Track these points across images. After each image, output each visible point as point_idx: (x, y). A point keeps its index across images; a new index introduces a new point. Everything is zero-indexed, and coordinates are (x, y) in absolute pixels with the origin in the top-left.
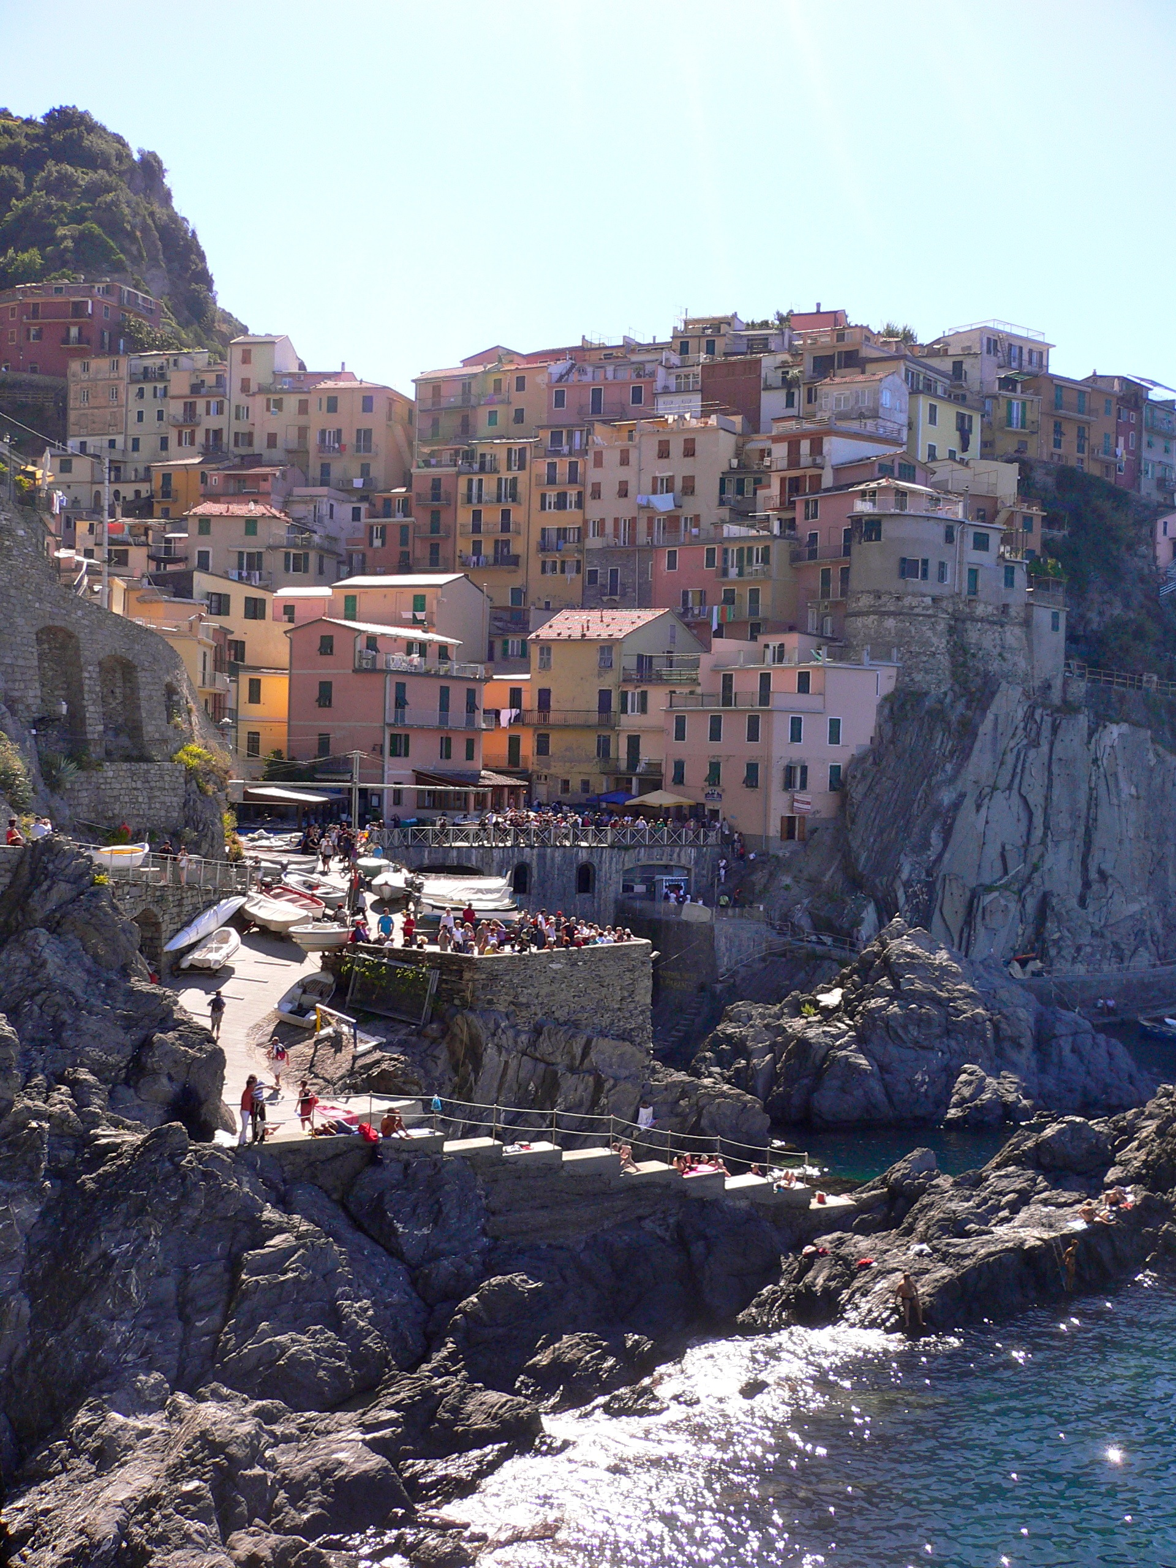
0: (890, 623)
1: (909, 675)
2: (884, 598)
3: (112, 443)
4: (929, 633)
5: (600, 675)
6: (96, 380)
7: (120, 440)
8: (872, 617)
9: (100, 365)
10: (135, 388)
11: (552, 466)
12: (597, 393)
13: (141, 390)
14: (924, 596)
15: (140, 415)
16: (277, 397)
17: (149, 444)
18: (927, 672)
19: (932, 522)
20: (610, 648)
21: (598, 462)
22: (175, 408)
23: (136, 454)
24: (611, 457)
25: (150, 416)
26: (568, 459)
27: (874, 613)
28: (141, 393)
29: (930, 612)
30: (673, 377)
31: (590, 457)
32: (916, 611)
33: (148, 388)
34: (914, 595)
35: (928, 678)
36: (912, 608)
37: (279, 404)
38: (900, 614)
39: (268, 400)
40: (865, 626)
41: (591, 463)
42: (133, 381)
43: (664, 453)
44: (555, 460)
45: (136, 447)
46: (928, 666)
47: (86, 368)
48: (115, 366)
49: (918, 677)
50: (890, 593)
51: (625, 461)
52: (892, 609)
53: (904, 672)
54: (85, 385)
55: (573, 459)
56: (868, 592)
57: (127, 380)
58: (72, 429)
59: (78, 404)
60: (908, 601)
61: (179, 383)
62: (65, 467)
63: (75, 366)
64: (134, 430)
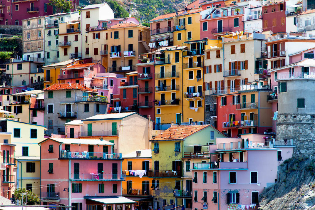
0: (291, 128)
1: (299, 151)
2: (289, 117)
3: (39, 55)
4: (310, 132)
5: (176, 155)
6: (32, 28)
7: (42, 53)
8: (284, 125)
9: (34, 21)
10: (47, 32)
11: (191, 60)
12: (220, 22)
13: (50, 32)
14: (307, 115)
15: (50, 42)
16: (97, 33)
17: (53, 55)
18: (308, 149)
19: (310, 82)
20: (179, 143)
21: (208, 57)
22: (61, 39)
23: (48, 60)
24: (213, 54)
25: (53, 43)
26: (197, 56)
27: (285, 124)
28: (49, 33)
29: (310, 122)
30: (253, 13)
31: (205, 54)
32: (303, 122)
33: (52, 31)
34: (301, 115)
35: (308, 152)
36: (301, 121)
37: (98, 36)
38: (295, 124)
39: (94, 34)
40: (282, 130)
41: (206, 58)
42: (46, 29)
43: (233, 51)
44: (192, 57)
45: (48, 57)
46: (308, 146)
47: (29, 24)
48: (39, 22)
49: (303, 152)
50: (291, 115)
51: (218, 56)
52: (292, 121)
53: (296, 149)
54: (29, 31)
55: (199, 56)
56: (283, 114)
57: (44, 28)
58: (24, 50)
59: (26, 39)
60: (298, 118)
61: (63, 29)
62: (20, 67)
63: (25, 23)
64: (47, 49)
